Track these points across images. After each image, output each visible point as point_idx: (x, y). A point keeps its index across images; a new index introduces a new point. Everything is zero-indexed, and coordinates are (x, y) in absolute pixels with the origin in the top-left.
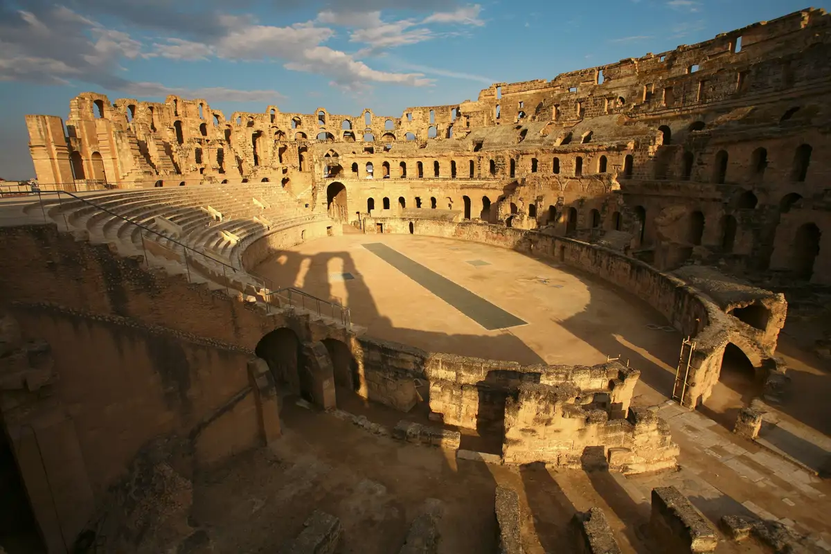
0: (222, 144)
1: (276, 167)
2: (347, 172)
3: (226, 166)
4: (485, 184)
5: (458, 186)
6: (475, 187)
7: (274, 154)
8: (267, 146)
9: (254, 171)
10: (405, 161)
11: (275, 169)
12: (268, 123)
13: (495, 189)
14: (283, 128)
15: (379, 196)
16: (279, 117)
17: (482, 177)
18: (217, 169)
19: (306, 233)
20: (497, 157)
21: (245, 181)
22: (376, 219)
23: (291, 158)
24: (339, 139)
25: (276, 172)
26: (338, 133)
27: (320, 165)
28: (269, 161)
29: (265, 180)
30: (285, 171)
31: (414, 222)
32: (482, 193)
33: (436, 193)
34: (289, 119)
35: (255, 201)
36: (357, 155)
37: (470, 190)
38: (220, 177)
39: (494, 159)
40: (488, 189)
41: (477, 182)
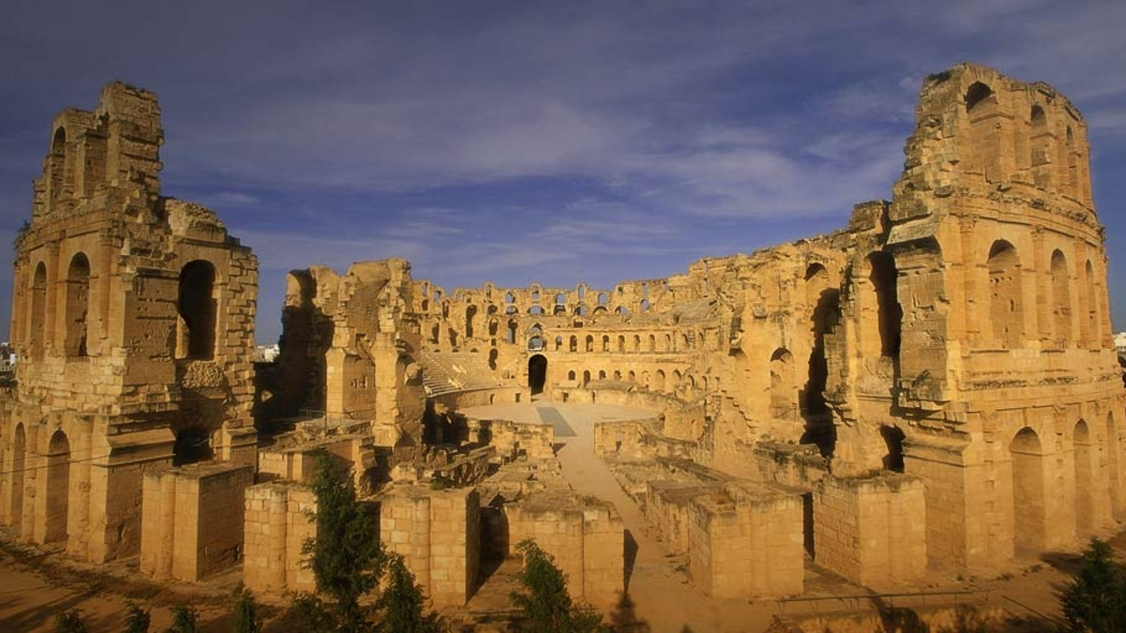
0: (439, 319)
1: (485, 339)
2: (551, 345)
3: (440, 339)
4: (676, 358)
5: (654, 360)
6: (667, 361)
7: (485, 326)
8: (480, 320)
9: (464, 342)
10: (608, 334)
11: (484, 341)
12: (484, 297)
13: (683, 362)
14: (497, 304)
15: (580, 369)
16: (494, 292)
17: (677, 350)
18: (432, 340)
19: (494, 397)
20: (689, 331)
21: (455, 351)
22: (562, 388)
23: (502, 331)
24: (549, 313)
25: (485, 343)
26: (549, 308)
27: (525, 338)
28: (479, 335)
29: (474, 350)
30: (494, 342)
31: (595, 391)
32: (673, 367)
33: (634, 366)
34: (503, 294)
35: (454, 367)
36: (562, 329)
37: (664, 364)
38: (434, 347)
39: (686, 333)
40: (678, 362)
41: (670, 356)
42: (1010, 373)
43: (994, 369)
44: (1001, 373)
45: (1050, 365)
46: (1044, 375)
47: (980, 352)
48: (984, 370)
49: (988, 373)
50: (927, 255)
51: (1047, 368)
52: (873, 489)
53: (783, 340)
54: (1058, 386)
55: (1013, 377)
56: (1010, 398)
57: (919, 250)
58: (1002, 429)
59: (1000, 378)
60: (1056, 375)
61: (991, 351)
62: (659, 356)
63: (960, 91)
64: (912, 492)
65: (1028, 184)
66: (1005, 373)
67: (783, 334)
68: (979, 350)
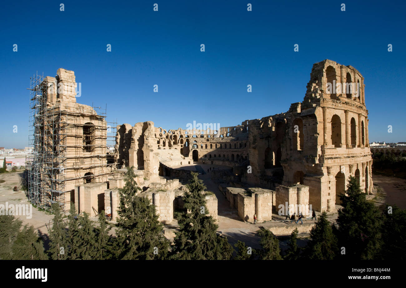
0: (165, 139)
2: (200, 147)
3: (165, 145)
4: (238, 150)
7: (179, 141)
9: (173, 146)
10: (217, 144)
12: (178, 132)
14: (182, 134)
15: (208, 154)
16: (182, 131)
17: (238, 148)
19: (182, 163)
20: (242, 142)
21: (170, 149)
22: (203, 160)
24: (199, 137)
25: (179, 146)
26: (199, 135)
27: (191, 145)
30: (182, 146)
31: (213, 161)
34: (184, 131)
36: (203, 142)
37: (234, 152)
38: (163, 148)
40: (238, 152)
41: (236, 150)
42: (336, 155)
43: (332, 154)
44: (334, 155)
45: (349, 152)
46: (347, 155)
47: (327, 149)
48: (328, 154)
49: (330, 155)
50: (312, 119)
51: (348, 153)
52: (293, 190)
53: (269, 145)
54: (351, 158)
55: (337, 156)
56: (336, 162)
57: (310, 118)
58: (333, 172)
59: (333, 156)
60: (351, 155)
61: (331, 148)
62: (232, 150)
63: (324, 68)
64: (305, 190)
65: (344, 97)
66: (335, 155)
67: (269, 143)
68: (327, 148)
